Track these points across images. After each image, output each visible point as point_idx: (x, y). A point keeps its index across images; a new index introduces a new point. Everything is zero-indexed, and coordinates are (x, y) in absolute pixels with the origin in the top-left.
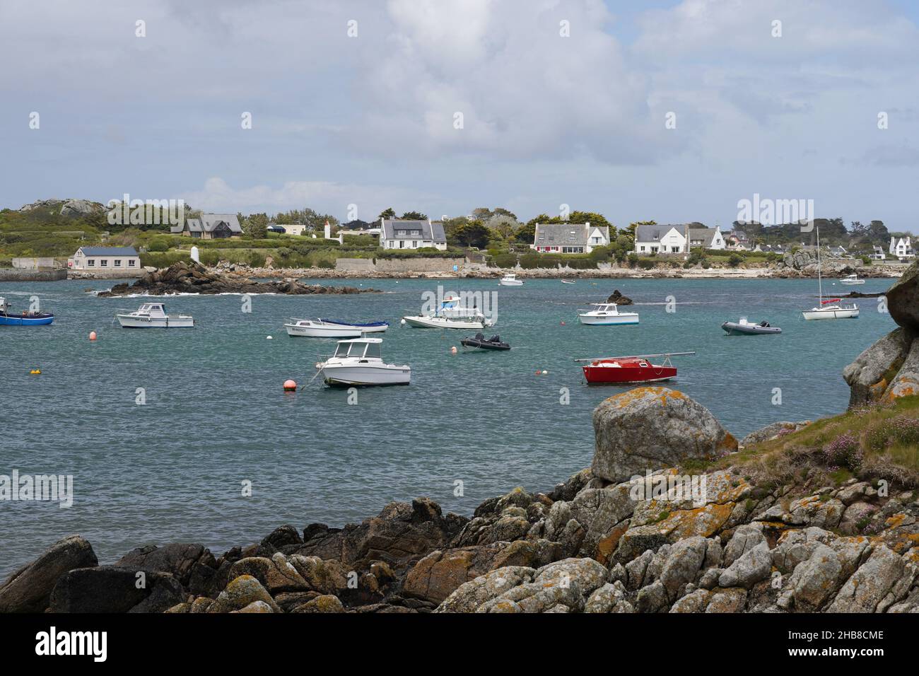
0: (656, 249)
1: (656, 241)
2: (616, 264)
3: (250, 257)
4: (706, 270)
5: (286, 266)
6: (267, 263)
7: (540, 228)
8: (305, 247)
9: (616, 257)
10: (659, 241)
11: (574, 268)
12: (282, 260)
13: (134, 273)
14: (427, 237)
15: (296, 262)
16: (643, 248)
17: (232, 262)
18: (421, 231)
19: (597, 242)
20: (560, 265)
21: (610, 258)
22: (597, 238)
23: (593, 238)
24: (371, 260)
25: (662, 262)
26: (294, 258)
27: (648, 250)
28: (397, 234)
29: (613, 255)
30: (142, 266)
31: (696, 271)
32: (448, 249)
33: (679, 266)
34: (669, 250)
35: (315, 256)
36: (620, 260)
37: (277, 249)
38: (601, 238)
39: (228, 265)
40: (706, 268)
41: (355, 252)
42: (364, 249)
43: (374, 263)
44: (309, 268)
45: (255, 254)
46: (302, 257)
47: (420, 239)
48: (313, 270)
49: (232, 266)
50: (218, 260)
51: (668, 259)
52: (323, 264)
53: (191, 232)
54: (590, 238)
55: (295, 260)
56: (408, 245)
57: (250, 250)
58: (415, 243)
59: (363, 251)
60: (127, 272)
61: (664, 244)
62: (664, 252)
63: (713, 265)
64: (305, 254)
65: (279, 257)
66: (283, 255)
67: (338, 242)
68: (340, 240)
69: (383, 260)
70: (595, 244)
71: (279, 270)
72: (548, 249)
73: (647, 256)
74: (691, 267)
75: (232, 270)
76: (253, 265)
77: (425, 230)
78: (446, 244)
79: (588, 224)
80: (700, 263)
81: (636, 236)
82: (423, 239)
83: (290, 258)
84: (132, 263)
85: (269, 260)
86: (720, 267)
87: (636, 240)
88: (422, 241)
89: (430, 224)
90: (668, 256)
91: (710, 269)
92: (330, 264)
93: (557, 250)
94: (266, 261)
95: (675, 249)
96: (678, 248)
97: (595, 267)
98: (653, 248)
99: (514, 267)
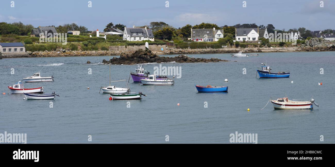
0: (245, 39)
1: (245, 36)
2: (229, 46)
3: (71, 46)
4: (270, 48)
5: (87, 50)
6: (79, 48)
7: (193, 31)
8: (94, 41)
9: (229, 43)
10: (246, 35)
11: (213, 48)
12: (85, 47)
13: (23, 54)
14: (145, 35)
15: (91, 48)
16: (239, 39)
17: (63, 48)
18: (143, 32)
19: (219, 36)
20: (207, 47)
21: (227, 44)
22: (219, 35)
23: (217, 35)
24: (124, 46)
25: (250, 45)
26: (90, 46)
27: (241, 40)
28: (133, 34)
29: (228, 42)
30: (26, 51)
31: (265, 48)
32: (155, 41)
33: (257, 47)
34: (251, 40)
35: (100, 45)
36: (232, 44)
37: (82, 42)
38: (221, 34)
39: (61, 50)
40: (269, 47)
41: (117, 43)
42: (120, 41)
43: (126, 47)
44: (97, 50)
45: (72, 45)
46: (93, 45)
47: (143, 36)
48: (99, 51)
49: (64, 50)
50: (56, 48)
51: (252, 43)
52: (103, 49)
53: (35, 35)
54: (216, 35)
55: (90, 47)
56: (137, 39)
57: (70, 43)
58: (140, 38)
59: (120, 42)
60: (20, 54)
61: (249, 37)
62: (249, 40)
63: (272, 45)
64: (94, 44)
65: (83, 46)
66: (85, 45)
67: (104, 38)
68: (105, 37)
69: (130, 46)
70: (218, 37)
71: (85, 52)
72: (197, 40)
73: (242, 42)
74: (263, 47)
75: (64, 52)
76: (72, 50)
77: (144, 32)
78: (154, 39)
79: (214, 28)
80: (266, 45)
81: (236, 34)
82: (144, 36)
83: (88, 46)
84: (22, 49)
85: (79, 47)
86: (276, 47)
87: (236, 35)
88: (144, 37)
89: (146, 29)
90: (251, 42)
91: (272, 48)
92: (106, 48)
93: (202, 40)
94: (78, 48)
95: (254, 39)
96: (255, 38)
97: (221, 48)
98: (243, 39)
99: (187, 48)
